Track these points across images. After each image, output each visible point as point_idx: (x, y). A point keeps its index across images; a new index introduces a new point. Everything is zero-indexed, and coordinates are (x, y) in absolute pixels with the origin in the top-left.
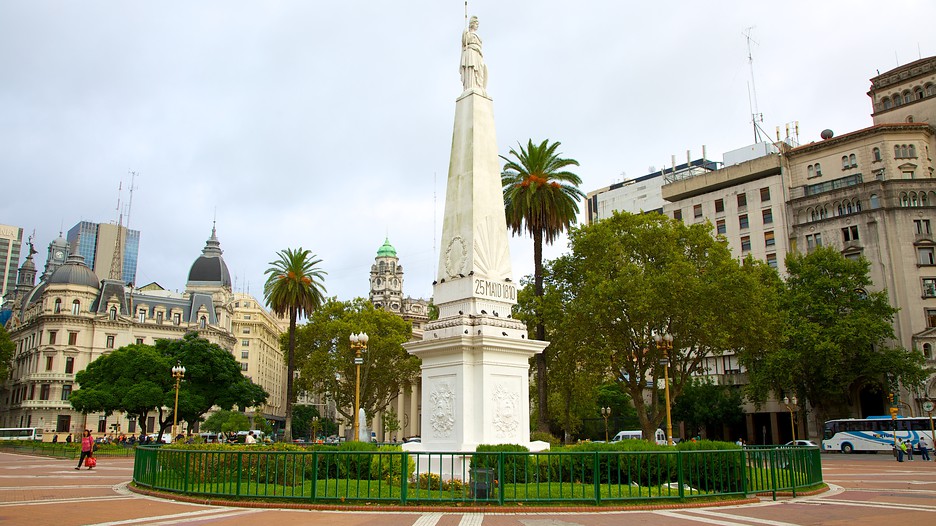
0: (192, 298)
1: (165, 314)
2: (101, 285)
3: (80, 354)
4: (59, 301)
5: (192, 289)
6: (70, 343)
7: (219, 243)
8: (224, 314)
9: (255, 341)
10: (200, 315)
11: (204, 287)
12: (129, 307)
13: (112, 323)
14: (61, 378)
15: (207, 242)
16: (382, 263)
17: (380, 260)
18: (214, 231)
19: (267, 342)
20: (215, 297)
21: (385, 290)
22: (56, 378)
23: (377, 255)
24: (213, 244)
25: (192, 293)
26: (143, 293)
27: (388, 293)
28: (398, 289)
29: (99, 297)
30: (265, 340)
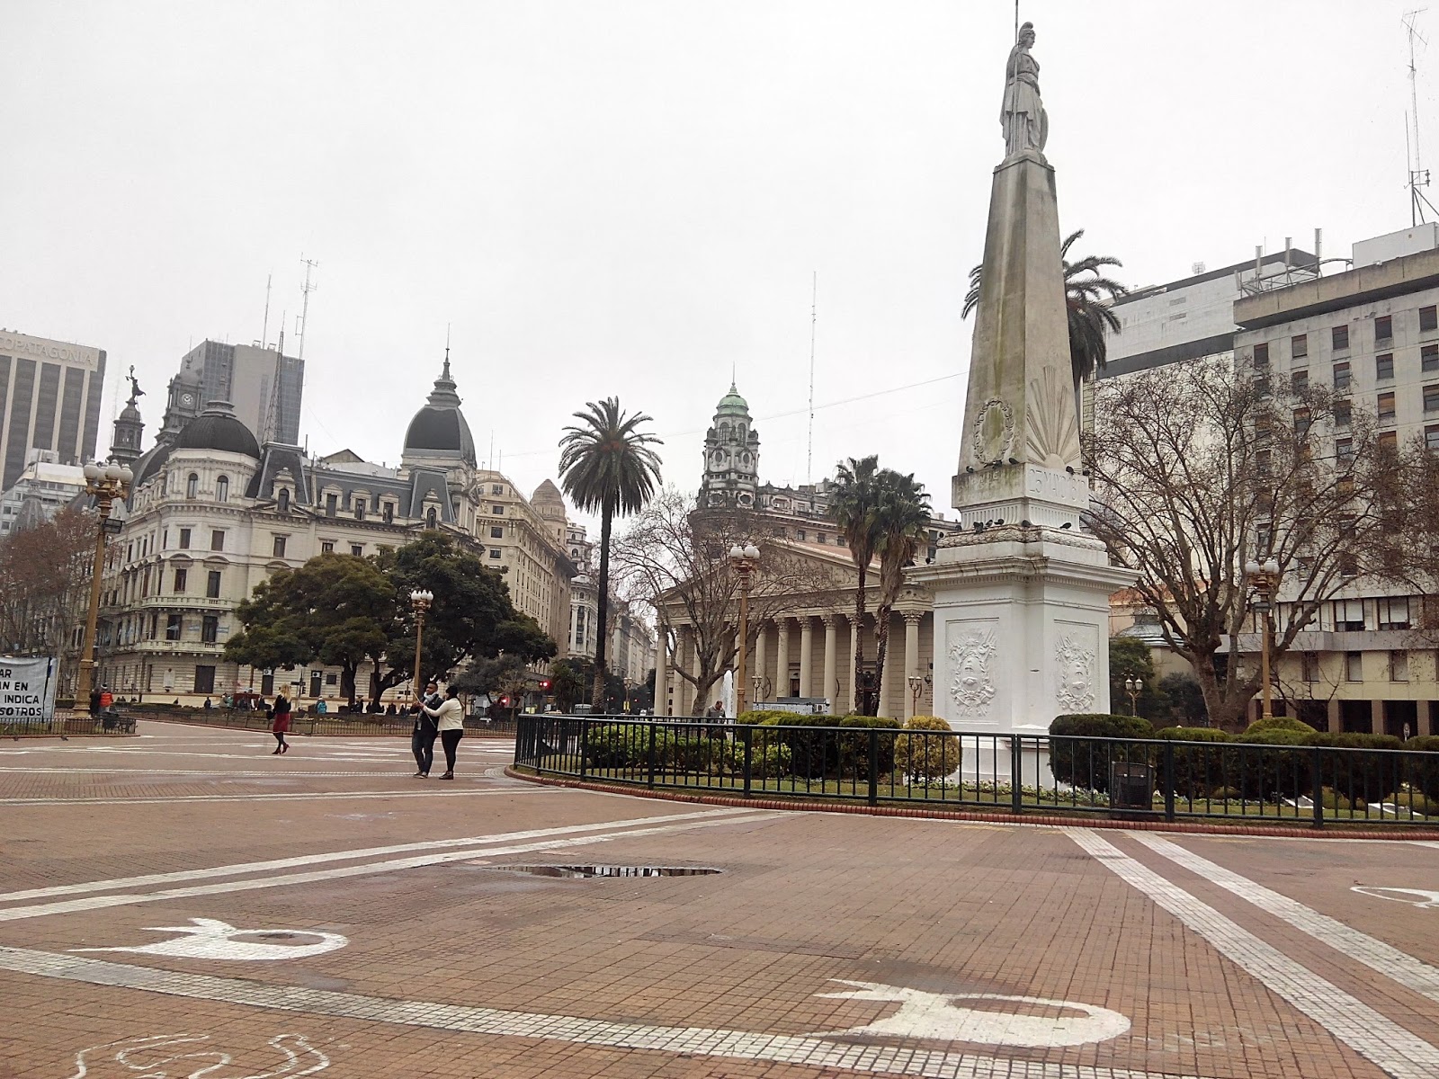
0: (412, 476)
1: (368, 503)
2: (262, 452)
3: (230, 569)
4: (193, 477)
5: (411, 462)
6: (214, 548)
7: (455, 386)
8: (465, 505)
9: (511, 551)
10: (427, 506)
11: (431, 460)
12: (310, 489)
13: (283, 516)
14: (200, 604)
15: (436, 384)
16: (724, 425)
17: (721, 421)
18: (447, 365)
19: (529, 553)
20: (450, 476)
21: (729, 472)
22: (192, 604)
23: (716, 412)
24: (445, 389)
25: (414, 469)
26: (332, 466)
27: (734, 476)
28: (750, 470)
29: (258, 474)
30: (526, 549)
